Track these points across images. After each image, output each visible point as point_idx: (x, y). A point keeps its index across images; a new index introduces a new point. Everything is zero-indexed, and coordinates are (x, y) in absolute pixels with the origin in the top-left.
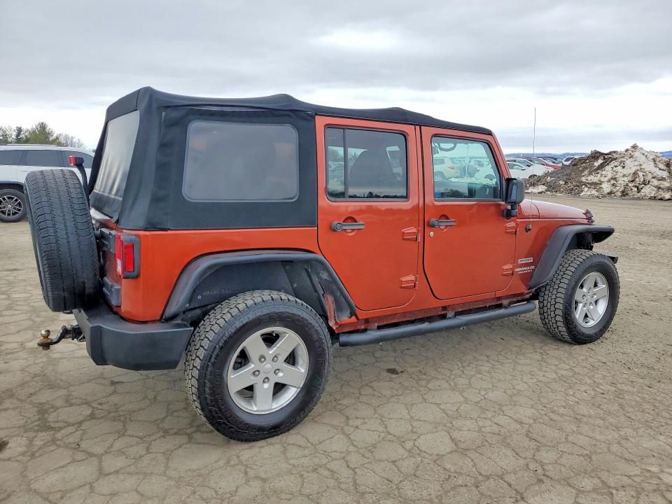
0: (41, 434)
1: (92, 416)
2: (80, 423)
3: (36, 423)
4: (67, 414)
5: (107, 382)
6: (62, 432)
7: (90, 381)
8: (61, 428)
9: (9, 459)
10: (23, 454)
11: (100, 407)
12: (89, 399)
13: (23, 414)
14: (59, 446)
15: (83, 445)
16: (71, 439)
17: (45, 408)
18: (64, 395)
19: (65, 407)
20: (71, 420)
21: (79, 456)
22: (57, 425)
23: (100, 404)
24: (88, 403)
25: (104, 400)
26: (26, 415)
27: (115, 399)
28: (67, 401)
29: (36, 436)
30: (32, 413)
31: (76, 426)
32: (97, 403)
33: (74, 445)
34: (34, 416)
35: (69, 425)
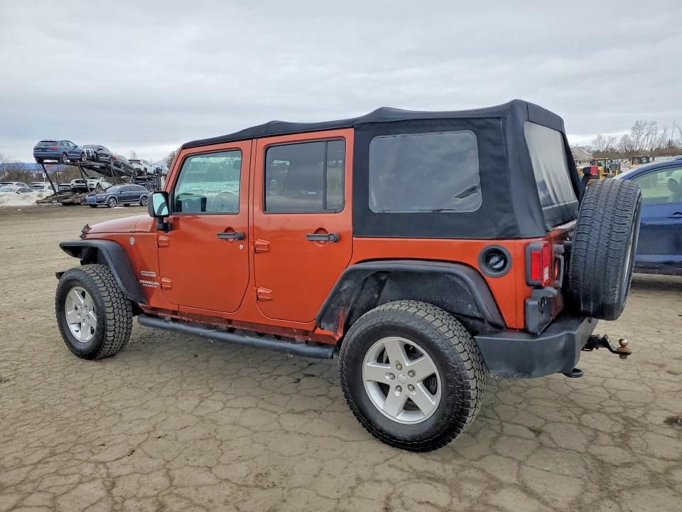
0: (635, 417)
1: (586, 411)
2: (598, 411)
3: (635, 429)
4: (604, 424)
5: (543, 438)
6: (616, 411)
7: (557, 449)
8: (616, 414)
9: (665, 410)
10: (652, 409)
11: (573, 415)
12: (575, 428)
13: (645, 444)
14: (624, 402)
15: (607, 396)
16: (613, 403)
17: (621, 440)
18: (595, 444)
19: (601, 432)
20: (604, 417)
21: (613, 391)
22: (618, 419)
23: (570, 417)
24: (580, 424)
25: (563, 420)
26: (642, 442)
27: (554, 416)
28: (596, 436)
29: (639, 417)
30: (636, 441)
31: (603, 410)
32: (573, 421)
33: (613, 398)
34: (634, 437)
35: (608, 415)
